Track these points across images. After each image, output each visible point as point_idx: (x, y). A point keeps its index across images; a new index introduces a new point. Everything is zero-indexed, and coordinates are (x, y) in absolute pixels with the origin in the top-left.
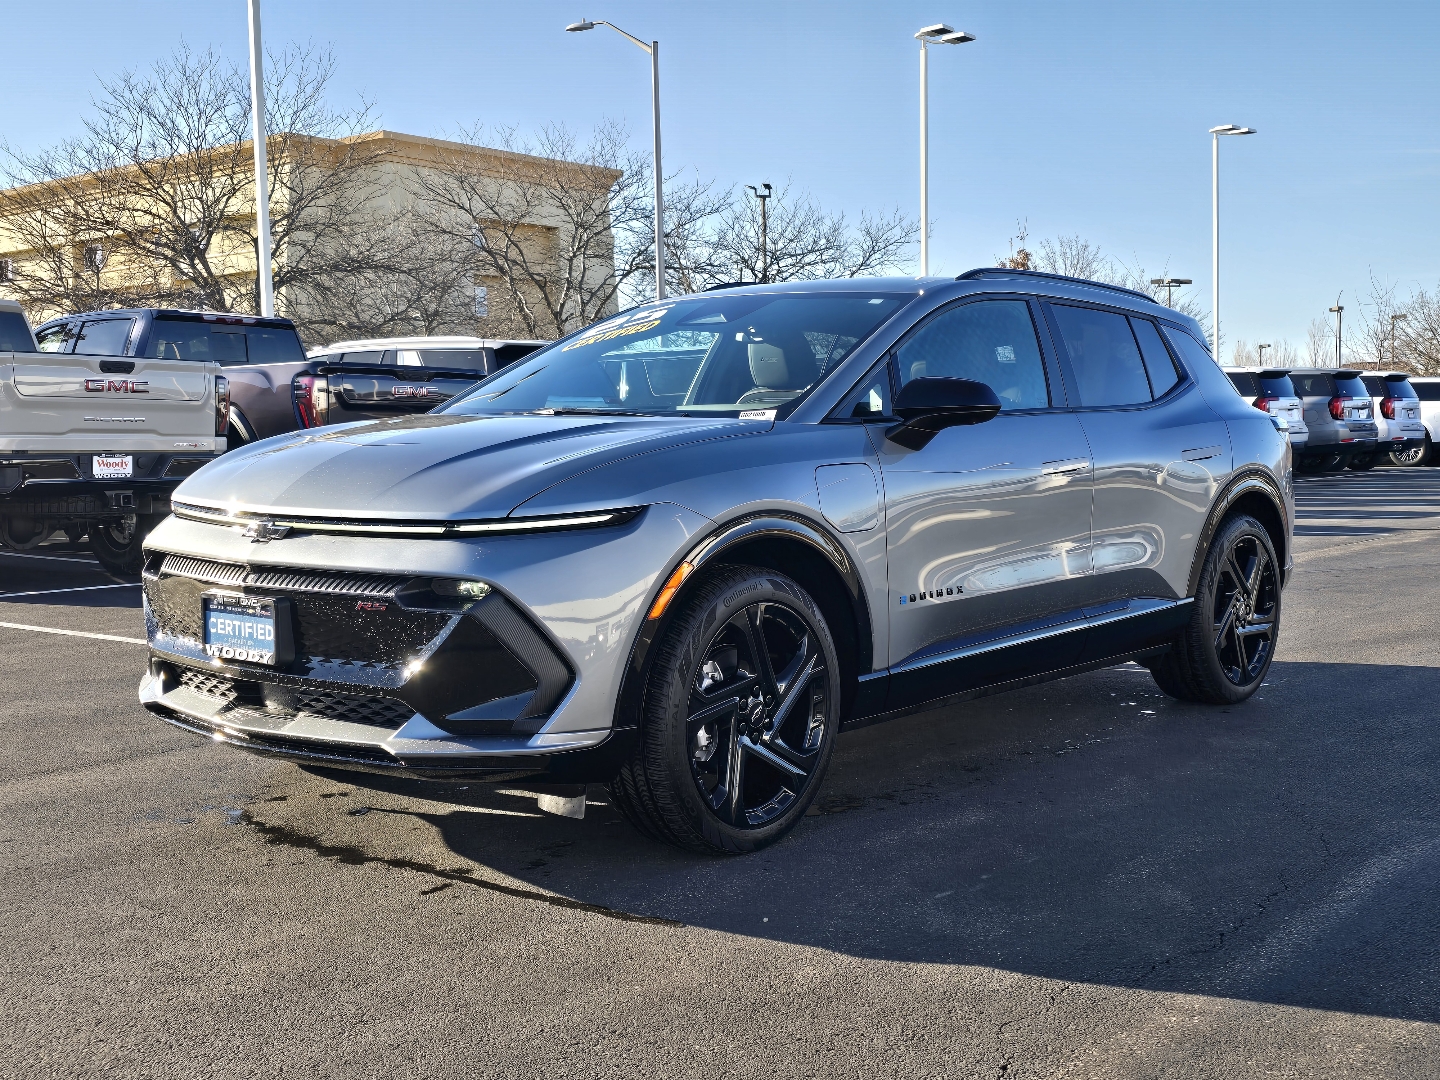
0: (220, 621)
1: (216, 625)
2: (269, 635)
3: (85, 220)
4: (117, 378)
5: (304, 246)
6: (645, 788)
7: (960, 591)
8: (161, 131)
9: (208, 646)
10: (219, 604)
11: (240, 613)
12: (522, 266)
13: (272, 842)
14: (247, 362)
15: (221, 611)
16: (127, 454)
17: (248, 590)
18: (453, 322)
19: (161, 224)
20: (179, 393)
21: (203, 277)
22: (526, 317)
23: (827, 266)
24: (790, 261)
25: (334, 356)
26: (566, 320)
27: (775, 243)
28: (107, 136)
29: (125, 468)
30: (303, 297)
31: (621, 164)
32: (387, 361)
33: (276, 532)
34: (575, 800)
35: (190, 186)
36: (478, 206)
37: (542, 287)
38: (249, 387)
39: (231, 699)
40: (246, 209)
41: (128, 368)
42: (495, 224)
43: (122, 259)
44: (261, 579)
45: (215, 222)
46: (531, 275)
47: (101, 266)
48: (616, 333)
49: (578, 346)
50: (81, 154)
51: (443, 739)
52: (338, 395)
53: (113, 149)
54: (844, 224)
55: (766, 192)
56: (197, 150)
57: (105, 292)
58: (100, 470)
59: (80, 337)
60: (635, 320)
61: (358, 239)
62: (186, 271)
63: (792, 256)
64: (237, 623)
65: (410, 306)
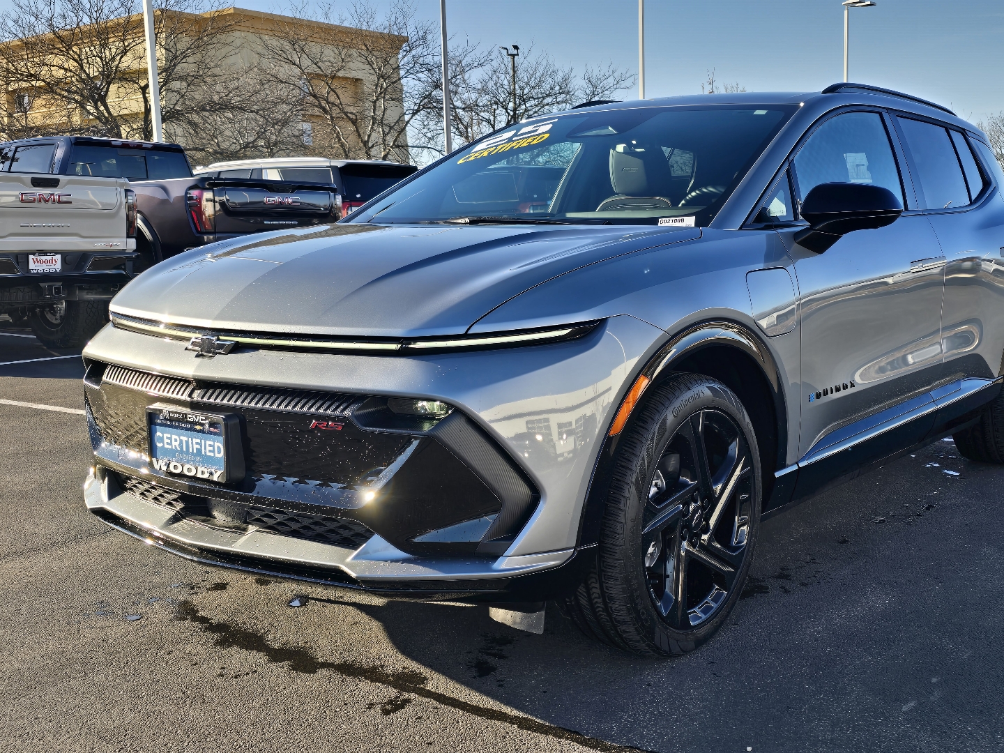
0: (165, 435)
1: (161, 440)
2: (219, 452)
3: (14, 73)
4: (46, 192)
5: (179, 93)
6: (599, 600)
7: (853, 385)
8: (70, 6)
9: (154, 460)
10: (165, 419)
11: (187, 429)
12: (339, 107)
13: (221, 643)
14: (147, 178)
15: (166, 426)
16: (56, 252)
17: (194, 406)
18: (288, 149)
19: (71, 77)
20: (94, 203)
21: (104, 116)
22: (342, 145)
23: (560, 106)
24: (533, 102)
25: (213, 173)
26: (373, 146)
27: (522, 89)
28: (28, 9)
29: (56, 264)
30: (179, 131)
31: (410, 32)
32: (255, 177)
33: (221, 347)
34: (534, 615)
35: (92, 48)
36: (306, 62)
37: (354, 122)
38: (151, 198)
39: (178, 509)
40: (135, 66)
41: (54, 183)
42: (318, 76)
43: (44, 103)
44: (208, 395)
45: (112, 75)
46: (346, 114)
47: (28, 108)
48: (508, 147)
49: (472, 158)
50: (10, 23)
51: (404, 561)
52: (222, 204)
53: (33, 19)
54: (572, 75)
55: (515, 52)
56: (96, 20)
57: (32, 128)
58: (36, 266)
59: (13, 159)
60: (520, 135)
61: (218, 88)
62: (92, 111)
63: (535, 99)
64: (184, 439)
65: (259, 137)
